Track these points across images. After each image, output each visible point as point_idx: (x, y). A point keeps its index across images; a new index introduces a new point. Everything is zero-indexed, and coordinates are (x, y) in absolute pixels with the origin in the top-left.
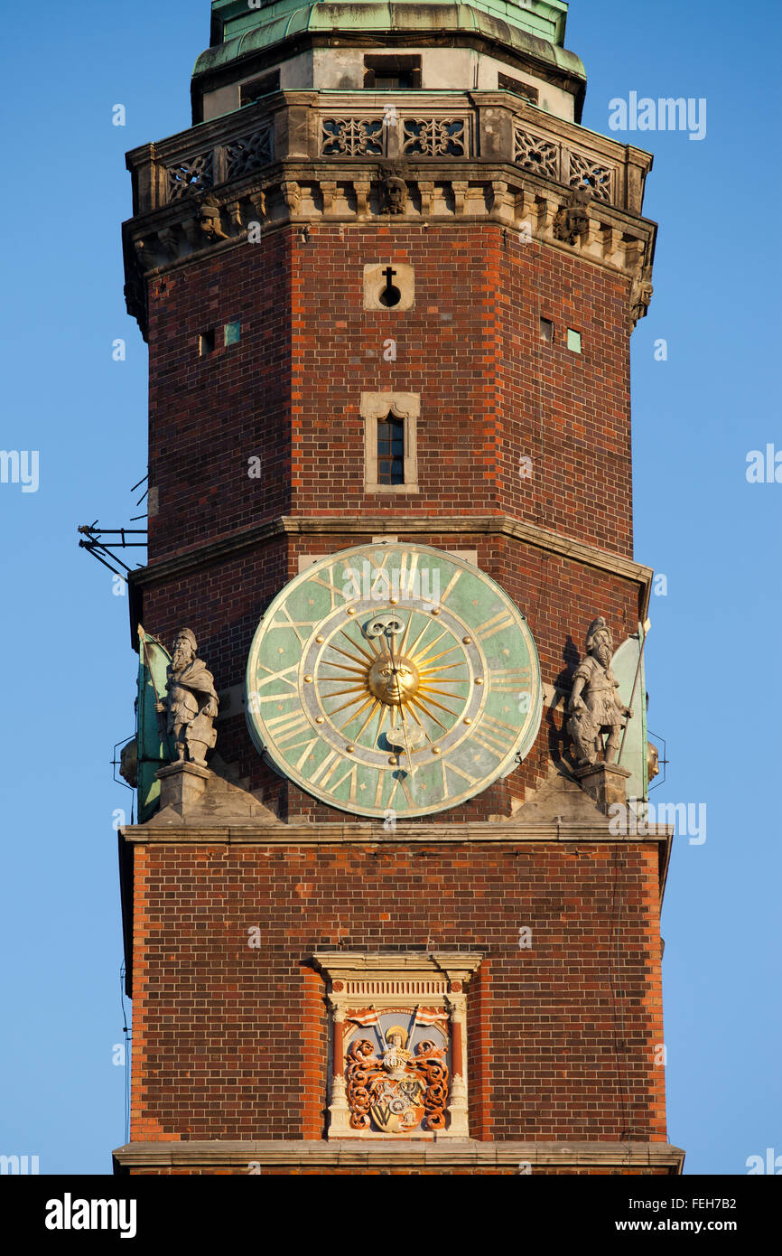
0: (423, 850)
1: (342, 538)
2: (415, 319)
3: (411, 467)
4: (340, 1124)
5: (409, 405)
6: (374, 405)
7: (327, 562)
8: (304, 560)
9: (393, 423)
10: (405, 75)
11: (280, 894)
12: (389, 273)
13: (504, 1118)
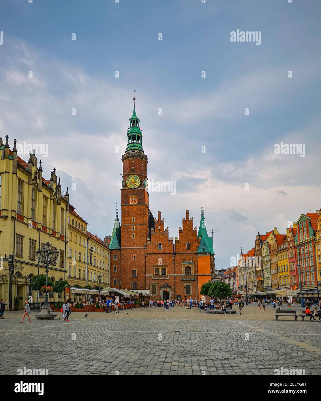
0: (135, 190)
1: (131, 175)
2: (134, 164)
3: (134, 171)
4: (131, 203)
5: (134, 168)
6: (132, 168)
8: (129, 176)
9: (133, 169)
10: (134, 151)
11: (128, 192)
12: (133, 161)
13: (138, 202)
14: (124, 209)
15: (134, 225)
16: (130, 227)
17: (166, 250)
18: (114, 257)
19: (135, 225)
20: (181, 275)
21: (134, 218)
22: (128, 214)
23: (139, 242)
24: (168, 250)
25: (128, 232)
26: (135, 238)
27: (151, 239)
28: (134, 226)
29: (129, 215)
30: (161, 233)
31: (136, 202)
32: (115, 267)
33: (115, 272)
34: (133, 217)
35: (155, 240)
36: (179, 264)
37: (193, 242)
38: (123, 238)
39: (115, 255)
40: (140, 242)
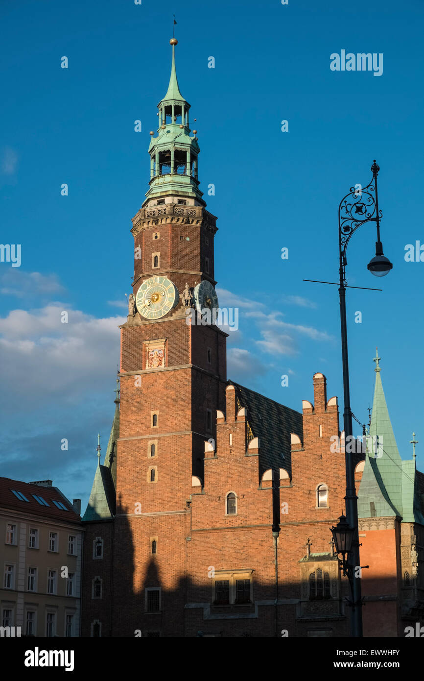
0: (159, 323)
1: (149, 276)
2: (160, 241)
3: (159, 264)
4: (147, 368)
5: (158, 254)
6: (154, 255)
7: (147, 281)
8: (143, 281)
9: (156, 257)
10: (163, 202)
11: (140, 333)
12: (156, 234)
13: (170, 363)
14: (127, 389)
15: (154, 439)
16: (142, 444)
17: (251, 517)
18: (94, 550)
19: (159, 439)
20: (296, 601)
21: (155, 416)
22: (138, 403)
23: (170, 494)
24: (258, 514)
25: (137, 462)
26: (159, 480)
27: (206, 482)
28: (156, 442)
29: (143, 406)
30: (236, 460)
31: (163, 362)
32: (98, 582)
33: (97, 598)
34: (152, 413)
35: (217, 482)
36: (293, 564)
37: (337, 483)
38: (124, 484)
39: (99, 542)
40: (172, 492)
